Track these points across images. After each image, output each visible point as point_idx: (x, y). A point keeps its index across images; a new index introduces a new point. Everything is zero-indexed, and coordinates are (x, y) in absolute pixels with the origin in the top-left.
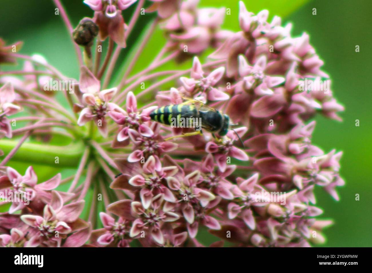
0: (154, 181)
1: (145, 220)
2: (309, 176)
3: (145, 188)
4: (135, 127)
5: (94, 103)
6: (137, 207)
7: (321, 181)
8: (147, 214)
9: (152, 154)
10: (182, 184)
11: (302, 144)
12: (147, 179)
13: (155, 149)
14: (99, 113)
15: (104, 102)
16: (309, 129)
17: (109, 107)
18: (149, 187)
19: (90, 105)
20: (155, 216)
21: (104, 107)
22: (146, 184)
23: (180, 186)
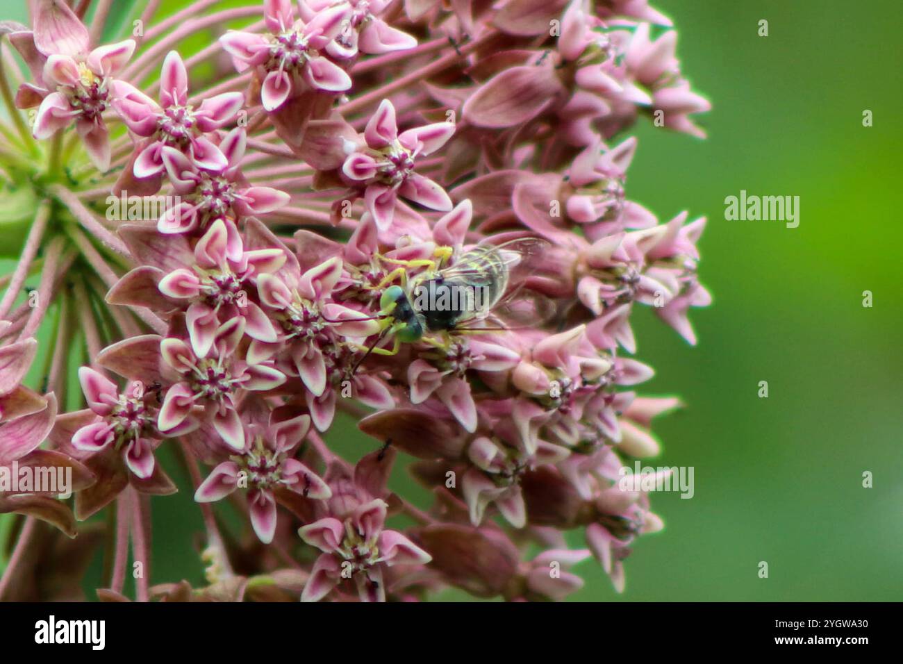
0: (224, 287)
1: (196, 387)
2: (619, 280)
3: (198, 303)
4: (182, 142)
5: (76, 81)
6: (174, 353)
7: (650, 293)
8: (203, 372)
9: (221, 216)
10: (297, 294)
11: (601, 197)
12: (204, 281)
13: (227, 203)
14: (88, 106)
15: (101, 78)
16: (619, 158)
17: (114, 91)
18: (209, 301)
19: (65, 84)
20: (222, 376)
21: (101, 90)
22: (202, 292)
23: (290, 299)
